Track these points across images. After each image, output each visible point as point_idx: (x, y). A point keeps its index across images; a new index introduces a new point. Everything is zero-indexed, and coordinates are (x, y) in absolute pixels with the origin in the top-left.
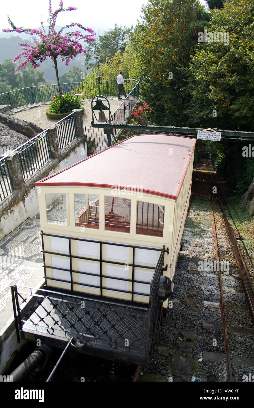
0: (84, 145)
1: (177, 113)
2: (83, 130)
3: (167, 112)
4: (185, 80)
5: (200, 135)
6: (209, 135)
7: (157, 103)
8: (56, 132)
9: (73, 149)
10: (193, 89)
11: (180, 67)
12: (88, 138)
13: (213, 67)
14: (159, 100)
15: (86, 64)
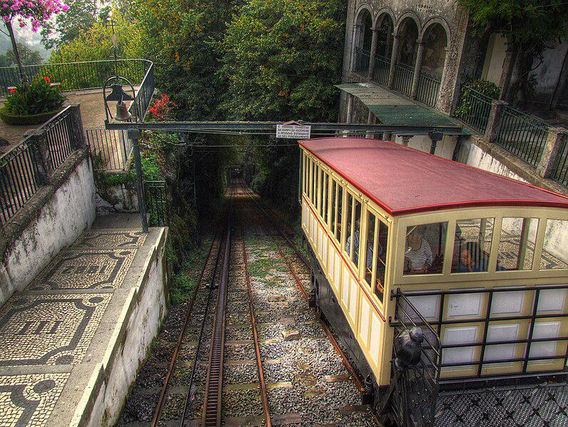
0: (88, 161)
1: (208, 109)
2: (84, 138)
3: (193, 108)
4: (219, 60)
5: (280, 132)
6: (293, 130)
7: (176, 96)
8: (45, 140)
9: (73, 169)
10: (232, 73)
11: (210, 40)
12: (92, 149)
13: (262, 40)
14: (177, 92)
15: (42, 40)
